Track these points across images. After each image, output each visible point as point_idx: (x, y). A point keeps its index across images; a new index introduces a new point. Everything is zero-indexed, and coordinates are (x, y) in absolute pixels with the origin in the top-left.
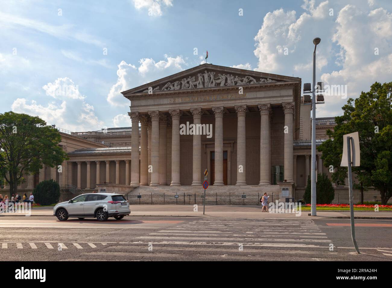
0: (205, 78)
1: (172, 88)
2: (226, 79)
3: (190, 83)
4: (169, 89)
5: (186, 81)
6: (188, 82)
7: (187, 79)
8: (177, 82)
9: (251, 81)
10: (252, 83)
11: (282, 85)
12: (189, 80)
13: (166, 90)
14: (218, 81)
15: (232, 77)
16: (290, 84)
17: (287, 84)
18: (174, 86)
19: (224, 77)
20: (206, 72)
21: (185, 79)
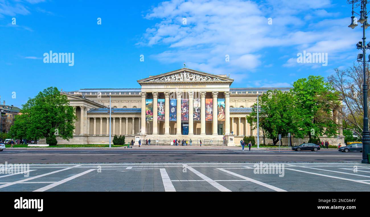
0: (184, 76)
1: (166, 80)
2: (196, 77)
3: (176, 77)
4: (164, 80)
5: (174, 76)
6: (175, 77)
7: (174, 75)
8: (169, 77)
9: (208, 79)
10: (209, 80)
11: (225, 82)
12: (175, 76)
13: (162, 80)
14: (191, 78)
15: (199, 76)
16: (229, 82)
17: (227, 82)
18: (167, 78)
19: (195, 76)
20: (185, 72)
21: (173, 75)
